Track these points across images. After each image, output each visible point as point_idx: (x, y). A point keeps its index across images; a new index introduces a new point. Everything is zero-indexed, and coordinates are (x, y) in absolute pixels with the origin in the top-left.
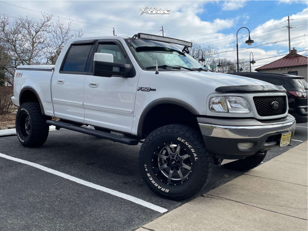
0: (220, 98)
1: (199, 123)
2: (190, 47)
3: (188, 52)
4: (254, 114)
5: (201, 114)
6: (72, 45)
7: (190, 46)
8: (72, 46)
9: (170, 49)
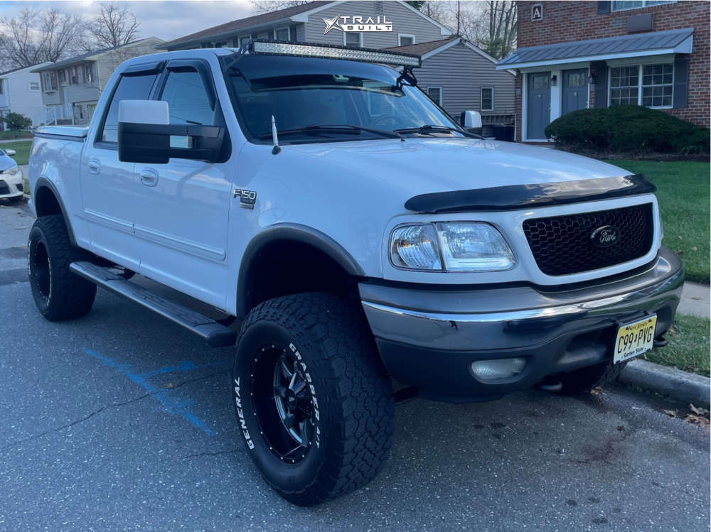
0: (421, 228)
1: (362, 302)
2: (417, 67)
3: (413, 83)
4: (528, 273)
5: (369, 273)
6: (123, 75)
7: (417, 64)
8: (123, 77)
9: (348, 77)
